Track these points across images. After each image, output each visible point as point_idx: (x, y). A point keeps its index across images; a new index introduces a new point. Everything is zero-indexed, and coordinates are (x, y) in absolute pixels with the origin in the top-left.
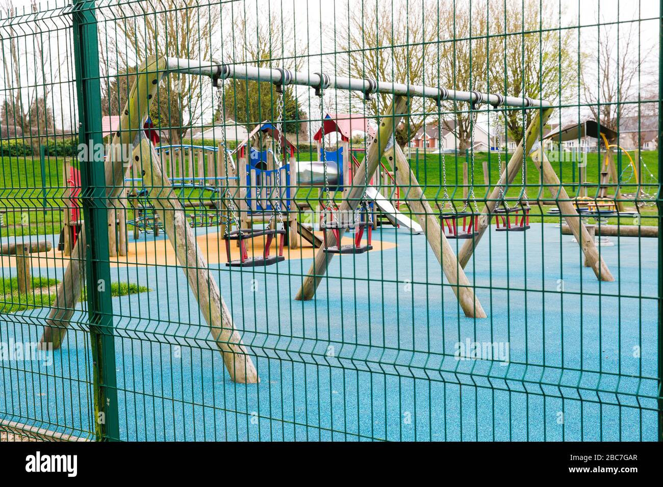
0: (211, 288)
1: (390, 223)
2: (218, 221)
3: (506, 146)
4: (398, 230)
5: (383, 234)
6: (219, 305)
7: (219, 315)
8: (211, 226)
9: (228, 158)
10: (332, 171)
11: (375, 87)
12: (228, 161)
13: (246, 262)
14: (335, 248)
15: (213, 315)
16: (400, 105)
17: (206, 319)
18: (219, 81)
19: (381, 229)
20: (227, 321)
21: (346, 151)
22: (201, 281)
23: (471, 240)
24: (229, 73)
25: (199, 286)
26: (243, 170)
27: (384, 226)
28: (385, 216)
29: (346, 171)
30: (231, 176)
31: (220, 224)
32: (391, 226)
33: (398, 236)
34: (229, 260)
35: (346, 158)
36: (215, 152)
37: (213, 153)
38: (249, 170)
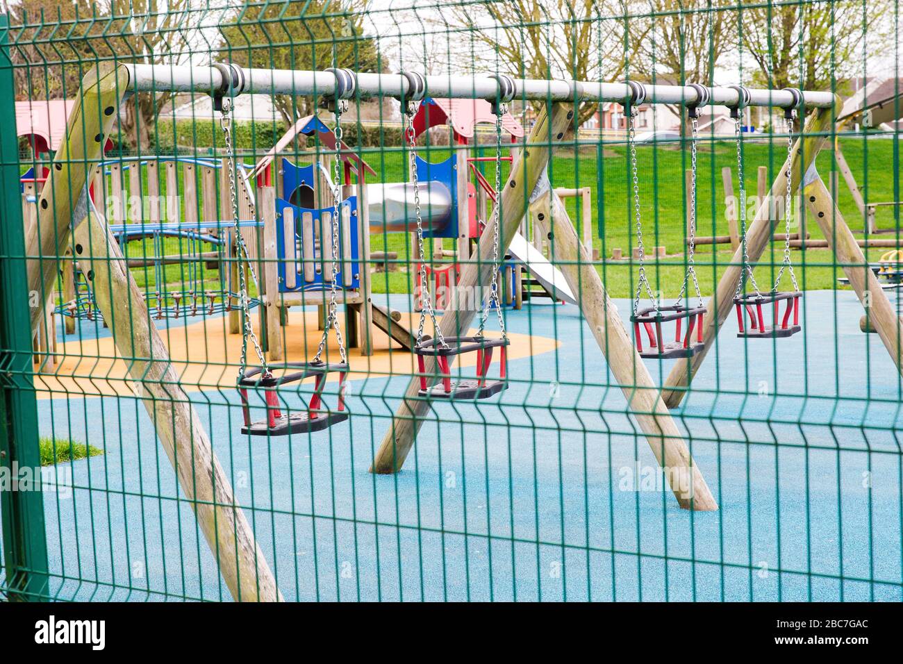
0: (216, 484)
1: (547, 295)
2: (223, 305)
3: (771, 123)
4: (559, 311)
5: (533, 318)
6: (232, 516)
7: (231, 533)
8: (211, 313)
9: (239, 182)
10: (438, 199)
11: (510, 91)
12: (241, 188)
13: (277, 428)
14: (439, 389)
15: (221, 534)
16: (557, 118)
17: (210, 542)
18: (225, 101)
19: (529, 305)
20: (246, 544)
21: (462, 161)
22: (198, 472)
23: (685, 360)
24: (243, 86)
25: (196, 480)
26: (269, 208)
27: (534, 300)
28: (535, 283)
29: (463, 200)
30: (247, 218)
31: (228, 309)
32: (548, 301)
33: (559, 321)
34: (248, 423)
35: (463, 176)
36: (216, 169)
37: (212, 171)
38: (279, 209)
